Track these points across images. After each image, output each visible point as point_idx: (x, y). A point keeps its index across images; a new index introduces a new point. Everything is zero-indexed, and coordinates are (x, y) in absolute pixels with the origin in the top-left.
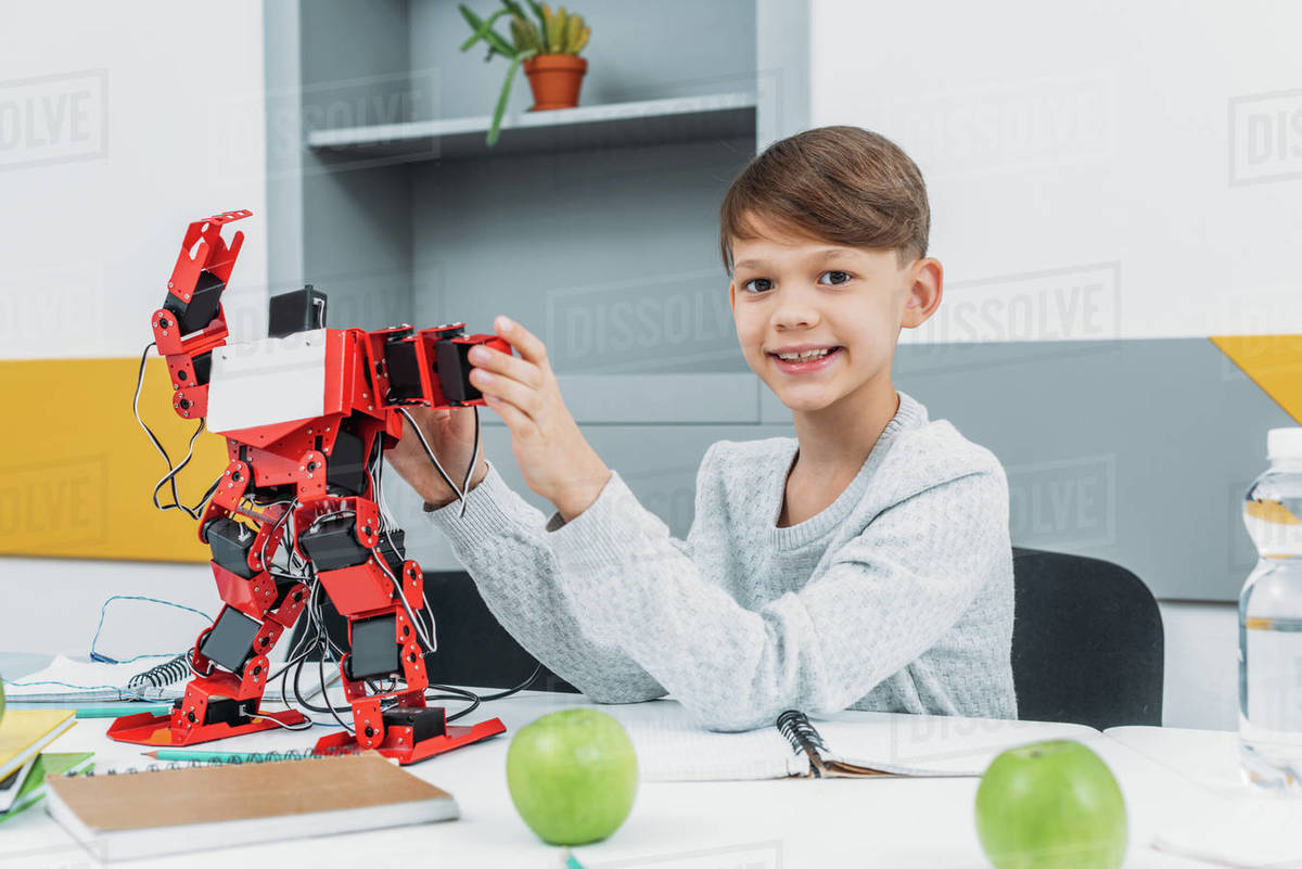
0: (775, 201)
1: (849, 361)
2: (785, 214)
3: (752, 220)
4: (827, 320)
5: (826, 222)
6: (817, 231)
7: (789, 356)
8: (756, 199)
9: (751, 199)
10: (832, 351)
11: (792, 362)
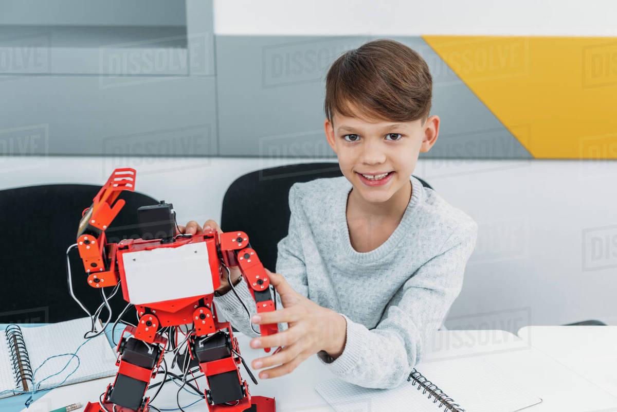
0: (364, 98)
1: (398, 178)
2: (370, 106)
3: (350, 106)
4: (389, 159)
5: (392, 111)
6: (388, 116)
7: (369, 177)
8: (352, 95)
9: (350, 95)
10: (390, 174)
11: (370, 180)
